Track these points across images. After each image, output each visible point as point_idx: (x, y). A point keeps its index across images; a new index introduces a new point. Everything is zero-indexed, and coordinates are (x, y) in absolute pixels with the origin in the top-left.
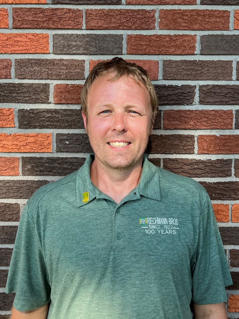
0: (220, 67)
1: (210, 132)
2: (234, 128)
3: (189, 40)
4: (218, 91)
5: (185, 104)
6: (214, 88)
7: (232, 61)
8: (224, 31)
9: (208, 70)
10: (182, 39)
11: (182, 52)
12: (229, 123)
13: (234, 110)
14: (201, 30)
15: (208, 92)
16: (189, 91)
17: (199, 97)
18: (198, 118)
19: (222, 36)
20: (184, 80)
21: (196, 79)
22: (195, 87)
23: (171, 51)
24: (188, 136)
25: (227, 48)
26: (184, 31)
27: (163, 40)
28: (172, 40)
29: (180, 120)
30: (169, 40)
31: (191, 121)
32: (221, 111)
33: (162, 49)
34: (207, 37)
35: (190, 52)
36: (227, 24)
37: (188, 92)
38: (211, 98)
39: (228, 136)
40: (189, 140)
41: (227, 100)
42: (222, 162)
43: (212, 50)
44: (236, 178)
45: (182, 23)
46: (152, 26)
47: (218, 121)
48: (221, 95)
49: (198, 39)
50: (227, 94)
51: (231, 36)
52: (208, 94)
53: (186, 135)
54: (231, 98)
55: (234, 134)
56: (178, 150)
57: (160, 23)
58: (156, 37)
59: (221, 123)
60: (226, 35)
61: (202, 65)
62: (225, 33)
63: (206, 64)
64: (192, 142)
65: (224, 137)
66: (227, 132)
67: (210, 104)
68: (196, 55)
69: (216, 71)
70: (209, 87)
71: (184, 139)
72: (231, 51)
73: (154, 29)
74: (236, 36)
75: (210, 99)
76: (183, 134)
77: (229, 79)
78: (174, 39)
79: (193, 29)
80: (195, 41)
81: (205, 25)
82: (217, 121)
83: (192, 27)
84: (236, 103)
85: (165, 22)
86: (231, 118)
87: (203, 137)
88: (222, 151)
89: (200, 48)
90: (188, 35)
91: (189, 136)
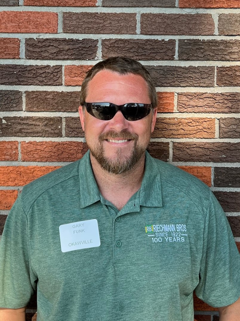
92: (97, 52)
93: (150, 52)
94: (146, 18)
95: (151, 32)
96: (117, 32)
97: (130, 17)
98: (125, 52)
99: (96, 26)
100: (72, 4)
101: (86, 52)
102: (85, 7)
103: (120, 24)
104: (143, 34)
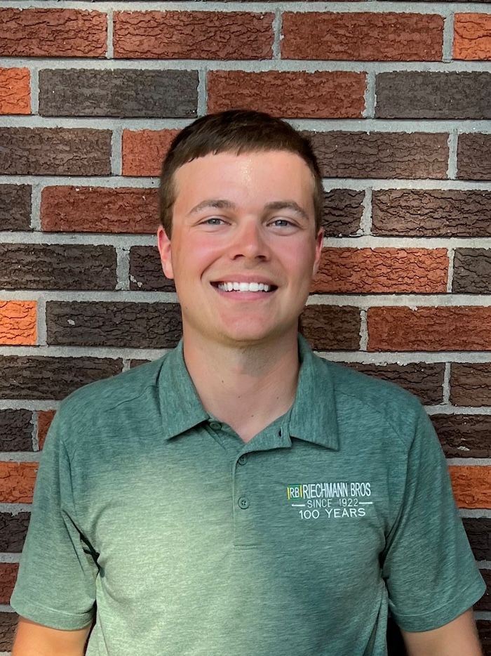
0: (419, 147)
1: (395, 300)
2: (451, 291)
3: (349, 85)
4: (415, 203)
5: (340, 235)
6: (405, 198)
7: (447, 135)
8: (429, 63)
9: (392, 155)
10: (334, 81)
11: (333, 111)
12: (439, 279)
13: (450, 249)
14: (377, 60)
15: (392, 207)
16: (348, 203)
17: (371, 217)
18: (369, 267)
19: (425, 75)
20: (337, 177)
21: (366, 176)
22: (362, 193)
23: (309, 111)
24: (345, 308)
25: (435, 102)
26: (339, 63)
27: (291, 84)
28: (310, 85)
29: (327, 271)
30: (304, 83)
31: (354, 273)
32: (421, 250)
33: (287, 104)
34: (391, 76)
35: (351, 111)
36: (437, 47)
37: (346, 206)
38: (398, 221)
39: (436, 309)
40: (348, 317)
41: (435, 224)
42: (422, 370)
43: (402, 107)
44: (453, 407)
45: (333, 45)
46: (265, 52)
47: (415, 274)
48: (422, 213)
49: (370, 81)
50: (435, 211)
51: (447, 75)
52: (391, 210)
53: (341, 306)
54: (445, 220)
55: (449, 305)
56: (322, 341)
57: (285, 45)
58: (275, 77)
59: (422, 280)
60: (434, 73)
61: (379, 143)
62: (433, 67)
63: (387, 141)
64: (354, 323)
65: (426, 313)
66: (435, 301)
67: (397, 233)
68: (366, 118)
69: (410, 158)
70: (394, 195)
71: (336, 316)
72: (444, 110)
73: (271, 59)
74: (457, 76)
75: (396, 223)
76: (334, 303)
77: (439, 176)
78: (316, 81)
79: (360, 58)
80: (363, 87)
81: (386, 50)
82: (411, 275)
83: (356, 54)
84: (455, 231)
85: (295, 41)
86: (442, 267)
87: (380, 312)
88: (421, 344)
89: (376, 103)
90: (346, 72)
91: (347, 310)
92: (362, 218)
93: (477, 218)
94: (469, 143)
95: (480, 175)
96: (407, 174)
97: (435, 142)
98: (422, 217)
99: (361, 161)
100: (311, 112)
101: (337, 219)
102: (339, 119)
103: (413, 157)
104: (462, 180)
